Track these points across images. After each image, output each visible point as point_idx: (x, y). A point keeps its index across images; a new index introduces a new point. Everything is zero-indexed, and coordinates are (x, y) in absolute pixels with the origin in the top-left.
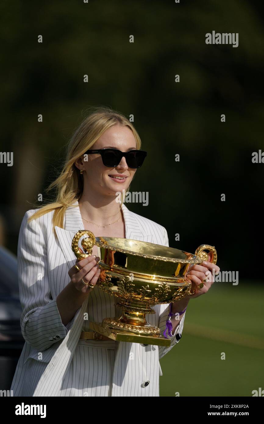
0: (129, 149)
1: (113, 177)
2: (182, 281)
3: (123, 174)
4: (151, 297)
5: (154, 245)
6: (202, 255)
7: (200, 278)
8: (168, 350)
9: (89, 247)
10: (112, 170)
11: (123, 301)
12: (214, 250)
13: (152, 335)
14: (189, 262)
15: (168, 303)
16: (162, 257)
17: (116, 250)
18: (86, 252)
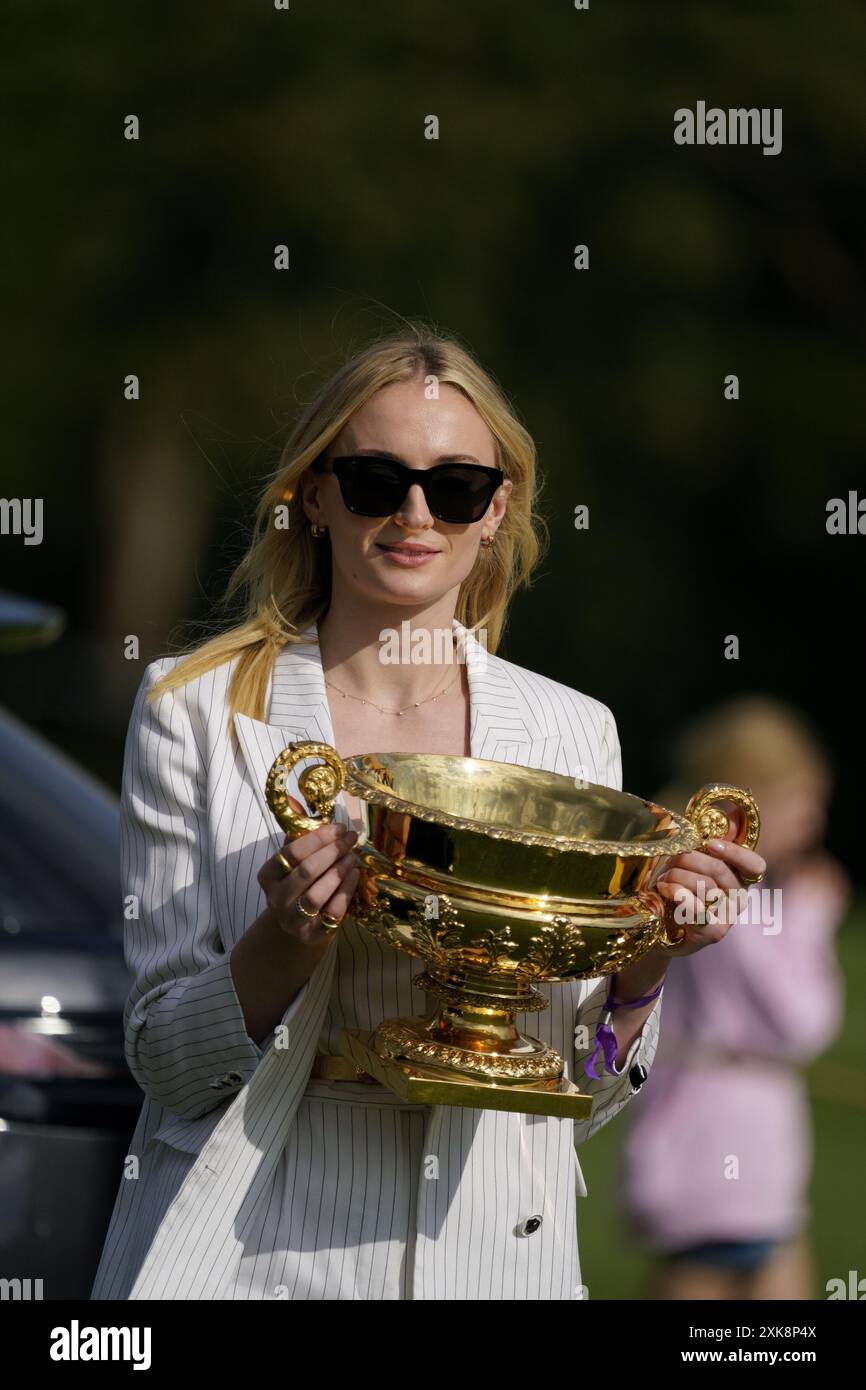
2: (632, 908)
6: (708, 820)
9: (324, 796)
12: (747, 801)
13: (527, 1082)
18: (314, 813)
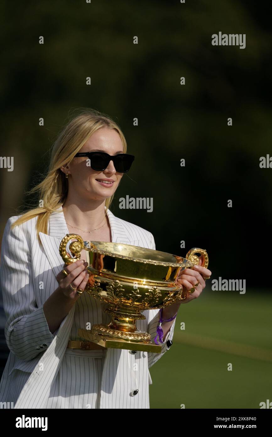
0: (117, 153)
1: (100, 181)
2: (173, 285)
3: (111, 178)
4: (141, 302)
5: (143, 250)
6: (193, 259)
7: (191, 282)
8: (158, 358)
9: (77, 251)
10: (100, 174)
11: (113, 307)
12: (205, 253)
13: (142, 341)
14: (180, 265)
15: (159, 308)
16: (152, 261)
17: (105, 254)
18: (74, 257)
